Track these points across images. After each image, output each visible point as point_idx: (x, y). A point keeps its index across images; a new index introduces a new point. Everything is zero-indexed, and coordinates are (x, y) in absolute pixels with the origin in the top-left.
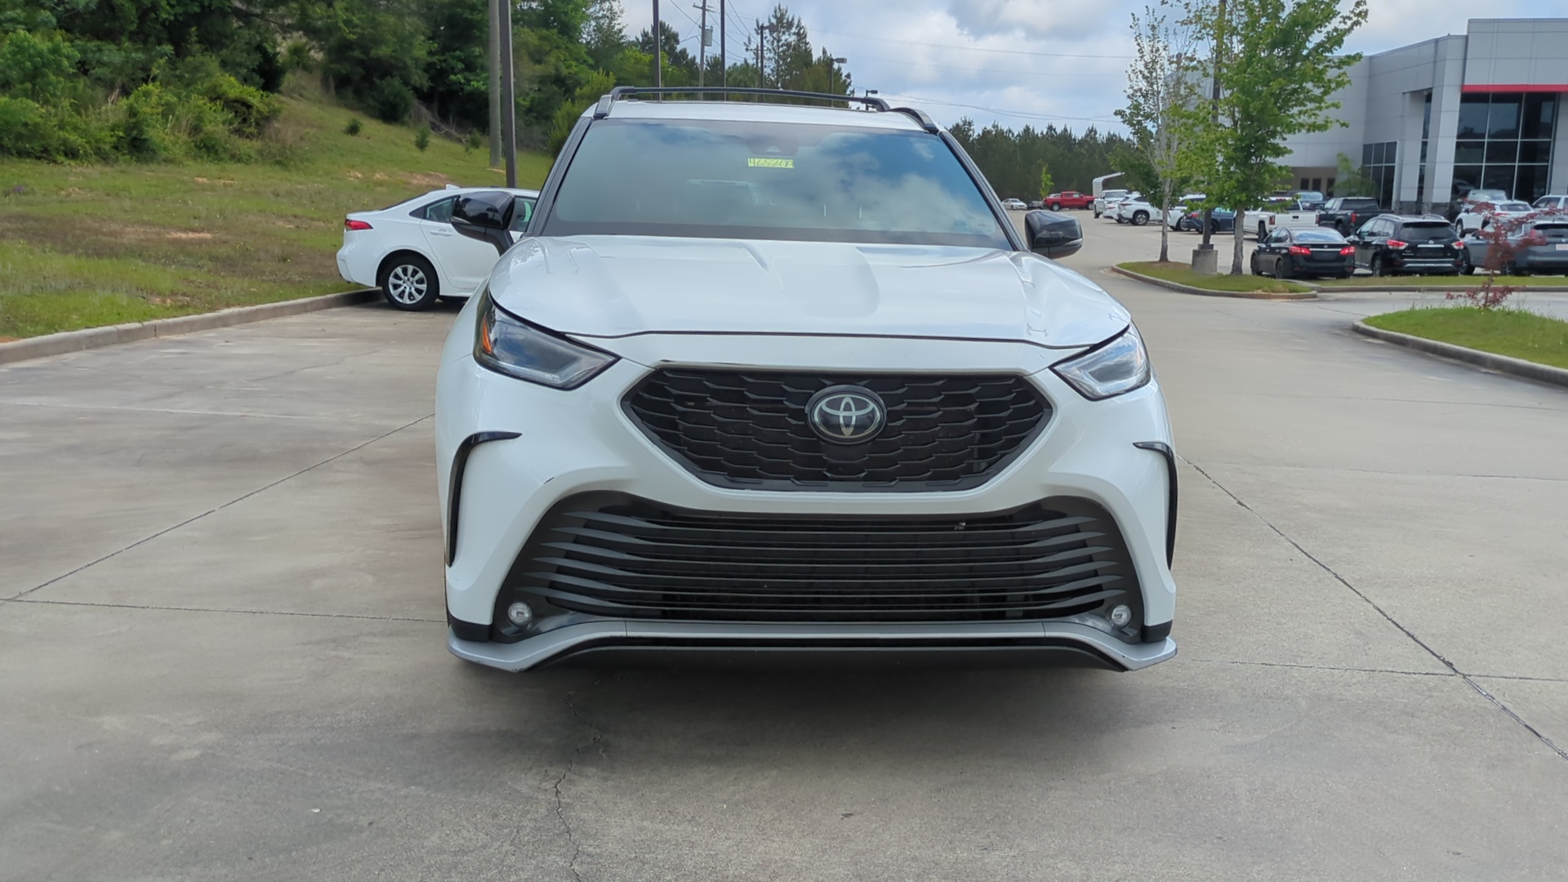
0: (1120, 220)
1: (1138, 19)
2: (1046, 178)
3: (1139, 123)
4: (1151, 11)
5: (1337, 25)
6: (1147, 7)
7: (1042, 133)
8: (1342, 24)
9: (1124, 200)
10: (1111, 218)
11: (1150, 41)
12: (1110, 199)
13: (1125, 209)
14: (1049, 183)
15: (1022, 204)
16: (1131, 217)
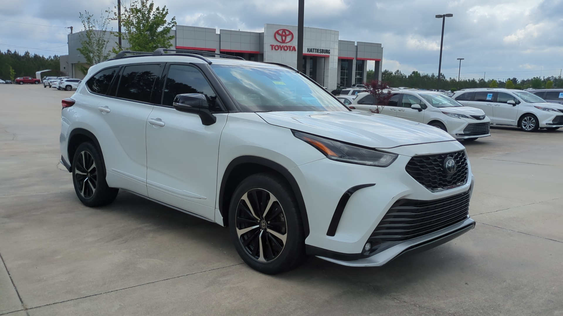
0: (60, 89)
1: (83, 15)
2: (12, 71)
3: (87, 54)
4: (87, 12)
5: (167, 26)
6: (85, 11)
7: (5, 53)
8: (168, 25)
9: (61, 81)
10: (56, 88)
11: (88, 23)
12: (51, 80)
13: (62, 85)
14: (14, 73)
15: (3, 81)
16: (65, 87)
